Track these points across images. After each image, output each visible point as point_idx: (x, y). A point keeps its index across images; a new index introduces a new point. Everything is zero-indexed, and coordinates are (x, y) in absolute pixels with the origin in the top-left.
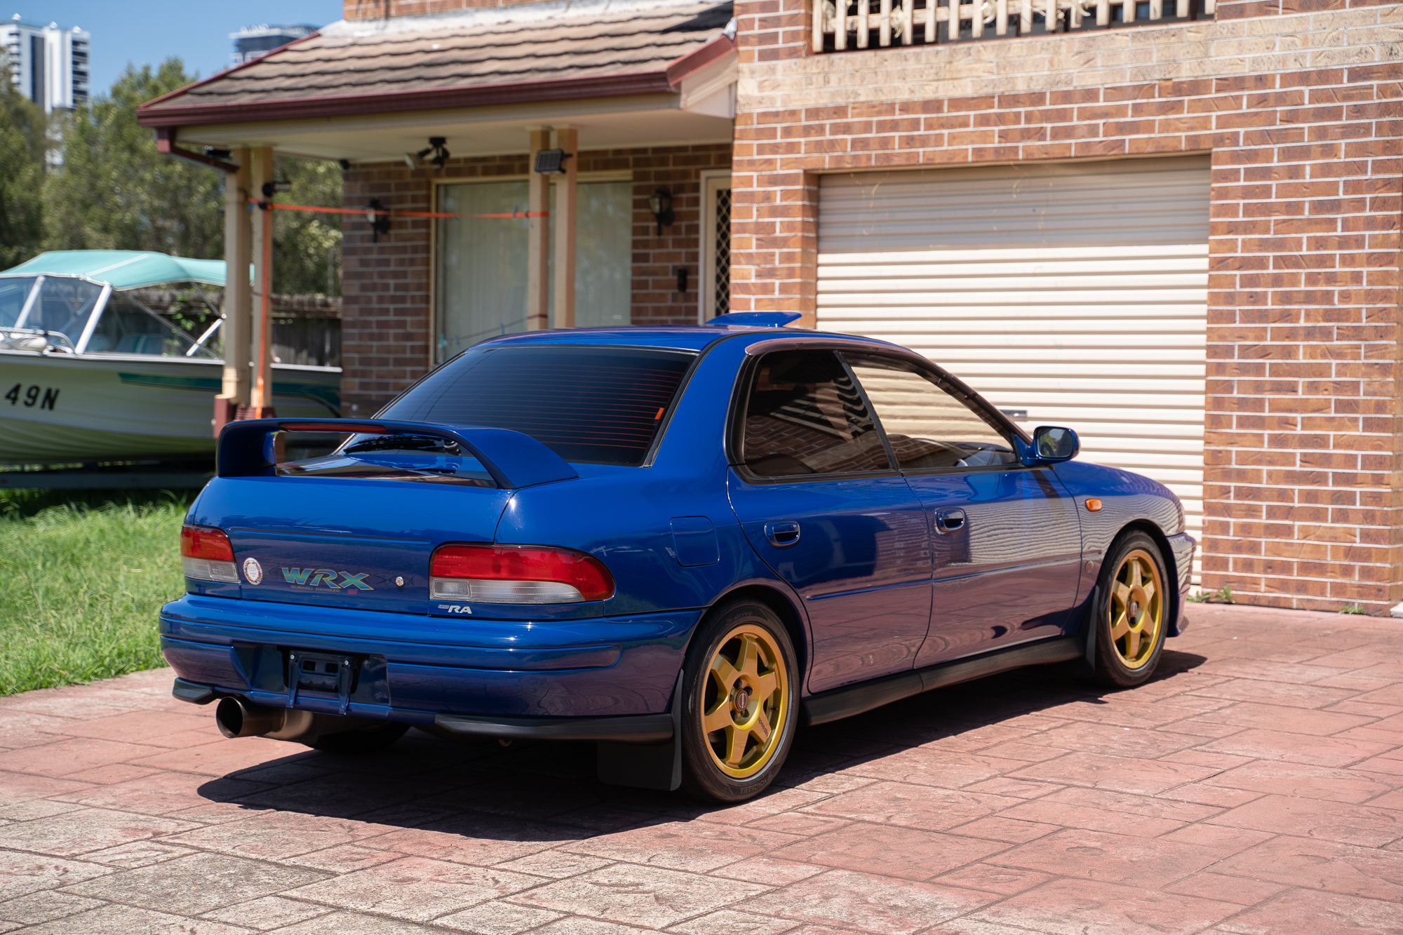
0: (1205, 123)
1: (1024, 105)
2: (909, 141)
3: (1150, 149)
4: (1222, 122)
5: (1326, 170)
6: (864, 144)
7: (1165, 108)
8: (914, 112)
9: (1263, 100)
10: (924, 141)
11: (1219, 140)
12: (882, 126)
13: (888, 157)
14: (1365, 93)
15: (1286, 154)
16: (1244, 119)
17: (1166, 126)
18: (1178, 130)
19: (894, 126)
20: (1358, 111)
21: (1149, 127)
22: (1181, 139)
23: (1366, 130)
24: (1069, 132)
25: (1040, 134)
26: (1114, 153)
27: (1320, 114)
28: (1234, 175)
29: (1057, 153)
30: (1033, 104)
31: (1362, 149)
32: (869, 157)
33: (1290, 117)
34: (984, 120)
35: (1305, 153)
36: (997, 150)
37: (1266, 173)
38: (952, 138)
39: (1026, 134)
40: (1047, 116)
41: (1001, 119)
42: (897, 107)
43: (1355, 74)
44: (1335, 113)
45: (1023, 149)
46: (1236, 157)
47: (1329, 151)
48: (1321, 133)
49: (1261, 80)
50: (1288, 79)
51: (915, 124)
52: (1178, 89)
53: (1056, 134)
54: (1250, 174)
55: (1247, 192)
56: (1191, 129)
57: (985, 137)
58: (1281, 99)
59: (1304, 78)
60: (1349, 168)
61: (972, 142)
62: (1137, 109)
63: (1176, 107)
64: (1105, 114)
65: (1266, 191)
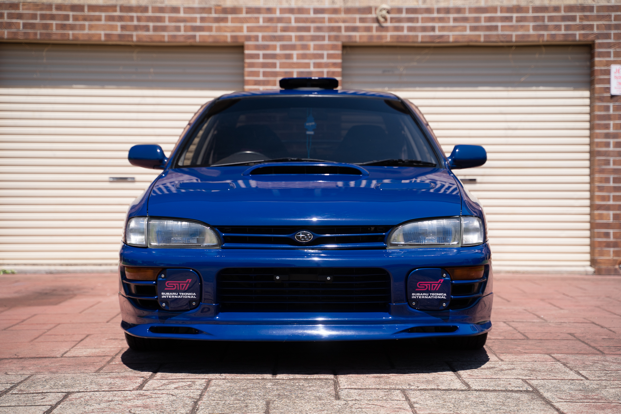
0: (240, 29)
1: (136, 12)
2: (63, 27)
3: (210, 40)
4: (250, 29)
5: (304, 56)
6: (33, 26)
7: (217, 20)
8: (65, 10)
9: (270, 20)
10: (72, 27)
11: (248, 38)
12: (43, 17)
13: (49, 34)
14: (322, 20)
15: (283, 47)
16: (261, 29)
17: (219, 29)
18: (226, 31)
19: (53, 17)
20: (319, 29)
21: (210, 29)
22: (228, 36)
23: (323, 38)
24: (164, 29)
25: (147, 28)
26: (190, 42)
27: (299, 29)
28: (257, 56)
29: (157, 39)
30: (142, 12)
31: (321, 47)
32: (35, 34)
33: (284, 29)
34: (111, 18)
35: (293, 47)
36: (120, 36)
37: (274, 56)
38: (91, 27)
39: (136, 28)
40: (149, 19)
41: (121, 18)
42: (54, 7)
43: (316, 11)
44: (308, 29)
45: (136, 36)
46: (258, 47)
47: (305, 47)
48: (300, 38)
49: (269, 10)
50: (283, 11)
51: (67, 17)
52: (225, 11)
53: (156, 29)
54: (265, 56)
55: (264, 65)
56: (233, 31)
57: (113, 28)
58: (280, 20)
59: (291, 11)
60: (315, 56)
61: (104, 30)
62: (203, 19)
63: (225, 20)
64: (184, 20)
65: (274, 65)
